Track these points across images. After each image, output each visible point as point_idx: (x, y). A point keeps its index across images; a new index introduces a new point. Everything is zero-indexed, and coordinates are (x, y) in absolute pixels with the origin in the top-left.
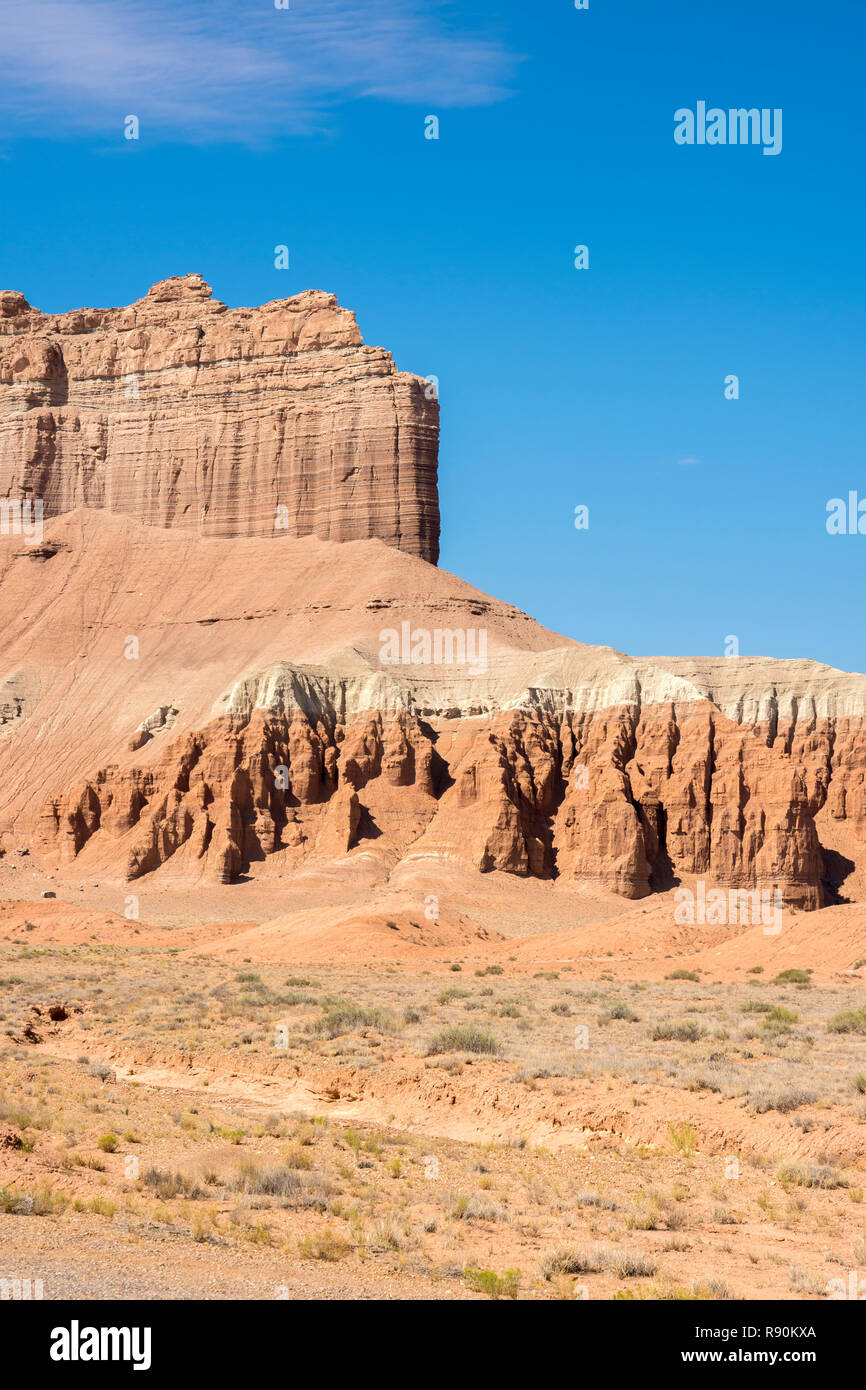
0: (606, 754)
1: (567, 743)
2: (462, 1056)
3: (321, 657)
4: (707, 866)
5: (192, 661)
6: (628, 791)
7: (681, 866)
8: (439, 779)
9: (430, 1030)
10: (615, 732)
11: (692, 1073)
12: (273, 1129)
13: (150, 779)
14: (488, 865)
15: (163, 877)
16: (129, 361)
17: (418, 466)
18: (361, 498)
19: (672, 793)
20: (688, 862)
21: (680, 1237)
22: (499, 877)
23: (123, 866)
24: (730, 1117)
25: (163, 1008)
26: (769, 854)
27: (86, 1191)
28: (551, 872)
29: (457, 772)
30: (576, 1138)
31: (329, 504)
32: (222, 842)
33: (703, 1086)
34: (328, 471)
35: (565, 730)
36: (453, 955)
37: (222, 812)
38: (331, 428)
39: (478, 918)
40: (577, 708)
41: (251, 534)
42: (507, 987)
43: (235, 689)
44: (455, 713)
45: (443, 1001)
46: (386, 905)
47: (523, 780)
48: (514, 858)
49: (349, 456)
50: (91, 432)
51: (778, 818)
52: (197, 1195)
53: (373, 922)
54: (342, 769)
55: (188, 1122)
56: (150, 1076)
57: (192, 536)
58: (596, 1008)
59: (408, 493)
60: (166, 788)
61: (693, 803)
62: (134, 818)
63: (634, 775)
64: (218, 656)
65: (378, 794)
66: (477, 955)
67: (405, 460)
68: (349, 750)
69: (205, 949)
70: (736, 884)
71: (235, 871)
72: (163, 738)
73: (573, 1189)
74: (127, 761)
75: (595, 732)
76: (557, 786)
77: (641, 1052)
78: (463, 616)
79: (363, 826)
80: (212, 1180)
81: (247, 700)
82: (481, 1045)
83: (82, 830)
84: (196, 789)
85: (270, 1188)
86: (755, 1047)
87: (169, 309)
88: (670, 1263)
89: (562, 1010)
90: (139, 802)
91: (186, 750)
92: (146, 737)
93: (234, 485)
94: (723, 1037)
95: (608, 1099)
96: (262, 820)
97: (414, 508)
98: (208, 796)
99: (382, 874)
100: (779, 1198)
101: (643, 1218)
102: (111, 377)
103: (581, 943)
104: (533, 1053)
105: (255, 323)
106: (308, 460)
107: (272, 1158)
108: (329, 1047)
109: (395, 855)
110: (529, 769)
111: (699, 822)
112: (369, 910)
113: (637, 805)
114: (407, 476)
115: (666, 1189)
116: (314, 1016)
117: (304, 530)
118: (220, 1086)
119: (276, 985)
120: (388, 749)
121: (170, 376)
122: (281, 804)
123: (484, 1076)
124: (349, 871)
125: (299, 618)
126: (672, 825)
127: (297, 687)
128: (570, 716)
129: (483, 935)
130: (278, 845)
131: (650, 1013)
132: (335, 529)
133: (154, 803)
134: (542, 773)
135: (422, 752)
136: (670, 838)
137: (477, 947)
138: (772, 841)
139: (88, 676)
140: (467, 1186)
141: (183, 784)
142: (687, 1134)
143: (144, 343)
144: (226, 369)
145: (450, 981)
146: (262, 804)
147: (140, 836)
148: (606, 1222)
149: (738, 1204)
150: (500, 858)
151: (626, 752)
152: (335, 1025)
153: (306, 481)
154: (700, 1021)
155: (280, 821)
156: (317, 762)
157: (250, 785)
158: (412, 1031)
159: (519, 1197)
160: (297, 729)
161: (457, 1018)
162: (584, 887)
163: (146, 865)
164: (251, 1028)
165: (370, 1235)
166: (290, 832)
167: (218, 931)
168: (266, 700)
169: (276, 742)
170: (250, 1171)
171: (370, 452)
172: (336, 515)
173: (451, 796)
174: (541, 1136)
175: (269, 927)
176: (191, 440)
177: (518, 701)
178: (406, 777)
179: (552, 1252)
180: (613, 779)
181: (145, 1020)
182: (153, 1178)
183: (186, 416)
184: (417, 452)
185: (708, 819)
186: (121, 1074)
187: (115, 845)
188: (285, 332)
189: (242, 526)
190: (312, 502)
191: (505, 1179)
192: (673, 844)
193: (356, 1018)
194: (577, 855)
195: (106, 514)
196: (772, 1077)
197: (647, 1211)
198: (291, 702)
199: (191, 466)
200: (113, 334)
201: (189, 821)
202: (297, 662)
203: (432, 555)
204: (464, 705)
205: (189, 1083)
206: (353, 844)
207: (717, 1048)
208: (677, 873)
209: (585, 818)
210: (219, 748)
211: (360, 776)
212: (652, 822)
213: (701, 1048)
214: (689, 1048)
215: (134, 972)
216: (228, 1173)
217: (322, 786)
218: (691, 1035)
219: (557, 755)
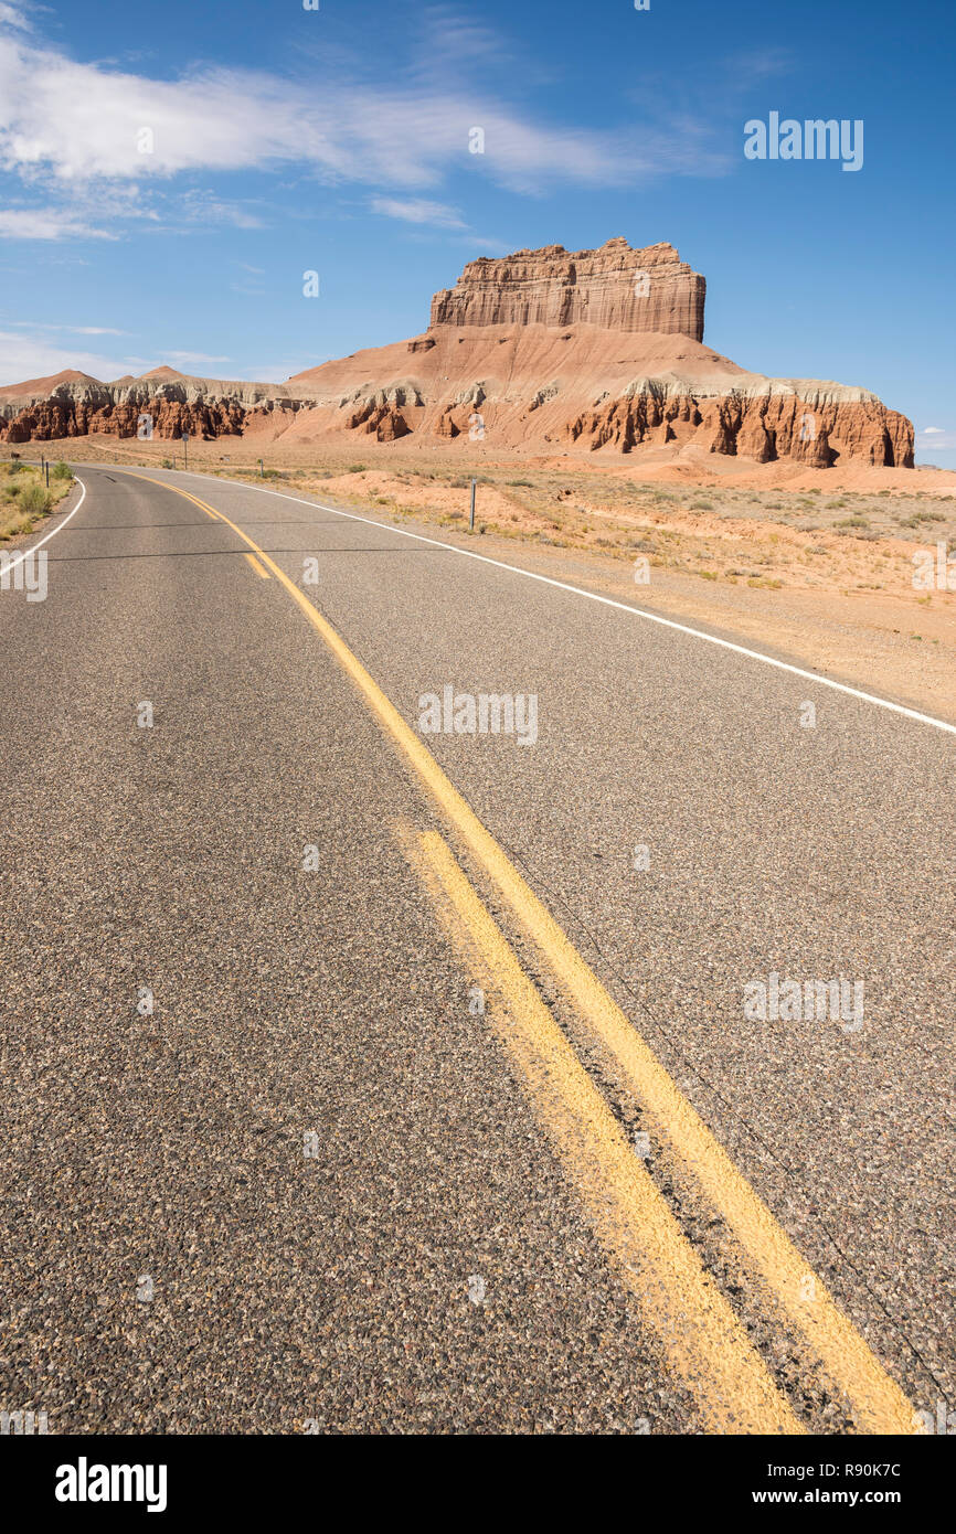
0: (757, 413)
1: (744, 408)
2: (701, 511)
3: (658, 376)
4: (789, 453)
5: (615, 376)
6: (764, 426)
7: (780, 452)
8: (698, 419)
9: (690, 502)
10: (761, 405)
11: (778, 519)
12: (638, 529)
13: (599, 417)
14: (713, 450)
15: (602, 450)
16: (597, 270)
17: (697, 307)
18: (676, 319)
19: (779, 427)
20: (782, 451)
21: (770, 567)
22: (717, 454)
23: (589, 446)
24: (790, 533)
25: (602, 492)
26: (811, 449)
27: (578, 542)
28: (734, 453)
29: (704, 418)
30: (737, 537)
31: (665, 321)
32: (623, 439)
33: (781, 523)
34: (665, 308)
35: (743, 404)
36: (699, 480)
37: (623, 429)
38: (667, 292)
39: (708, 468)
40: (748, 396)
41: (637, 331)
42: (716, 491)
43: (629, 386)
44: (705, 397)
45: (695, 494)
46: (678, 462)
47: (727, 422)
48: (722, 448)
49: (673, 303)
50: (584, 294)
52: (613, 546)
53: (673, 468)
54: (665, 413)
55: (609, 526)
56: (598, 513)
57: (616, 332)
58: (747, 498)
59: (693, 317)
60: (604, 420)
61: (786, 431)
62: (593, 430)
63: (767, 421)
64: (623, 375)
65: (677, 424)
66: (707, 480)
67: (693, 305)
68: (667, 409)
69: (615, 475)
70: (799, 459)
71: (627, 449)
72: (605, 402)
73: (736, 551)
74: (591, 410)
75: (754, 405)
76: (739, 424)
77: (761, 512)
78: (709, 362)
79: (671, 435)
80: (618, 542)
81: (633, 390)
82: (708, 508)
83: (576, 433)
84: (615, 421)
85: (636, 546)
86: (800, 512)
87: (612, 250)
88: (766, 573)
89: (735, 498)
90: (595, 424)
91: (611, 407)
92: (598, 402)
93: (632, 313)
94: (790, 509)
95: (749, 526)
96: (636, 432)
97: (695, 322)
98: (619, 423)
99: (676, 452)
100: (804, 557)
101: (758, 561)
102: (591, 274)
103: (744, 478)
104: (724, 511)
105: (642, 254)
106: (658, 305)
107: (638, 537)
108: (657, 506)
109: (681, 446)
110: (730, 417)
111: (788, 438)
112: (672, 464)
113: (767, 431)
114: (693, 310)
115: (767, 553)
116: (652, 497)
117: (656, 330)
118: (620, 517)
119: (639, 487)
120: (681, 409)
121: (611, 274)
122: (643, 426)
123: (708, 518)
124: (665, 450)
125: (653, 361)
126: (778, 438)
127: (651, 386)
128: (746, 398)
129: (710, 474)
130: (641, 441)
131: (765, 500)
132: (667, 329)
133: (600, 425)
134: (734, 419)
135: (693, 410)
136: (777, 443)
137: (710, 478)
138: (812, 445)
139: (580, 381)
140: (701, 549)
141: (610, 419)
142: (775, 539)
143: (603, 262)
144: (631, 271)
145: (697, 488)
146: (637, 426)
147: (595, 436)
148: (746, 561)
149: (790, 558)
150: (718, 448)
151: (764, 412)
152: (659, 499)
153: (657, 312)
154: (782, 503)
155: (643, 433)
156: (656, 412)
157: (633, 420)
158: (684, 502)
159: (718, 554)
160: (650, 401)
161: (700, 499)
162: (746, 459)
163: (597, 446)
164: (631, 499)
165: (669, 560)
166: (646, 437)
167: (620, 469)
168: (640, 390)
169: (642, 404)
170: (630, 540)
171: (681, 302)
172: (667, 324)
173: (702, 426)
174: (726, 536)
175: (637, 468)
176: (618, 297)
177: (727, 393)
178: (687, 418)
179: (729, 568)
180: (759, 421)
181: (596, 495)
182: (599, 541)
183: (617, 288)
184: (697, 301)
185: (791, 437)
186: (588, 511)
187: (587, 438)
188: (652, 257)
189: (634, 328)
190: (658, 320)
191: (713, 548)
192: (778, 444)
193: (666, 497)
194: (744, 447)
195: (588, 324)
196: (805, 521)
197: (760, 558)
198: (648, 391)
199: (618, 306)
200: (593, 259)
201: (612, 431)
202: (652, 377)
203: (700, 339)
204: (708, 394)
205: (609, 516)
206: (667, 441)
207: (788, 512)
208: (778, 455)
209: (748, 435)
210: (623, 407)
211: (671, 418)
212: (771, 437)
213: (782, 512)
214: (777, 512)
215: (593, 480)
216: (623, 541)
217: (658, 421)
218: (779, 508)
219: (740, 412)
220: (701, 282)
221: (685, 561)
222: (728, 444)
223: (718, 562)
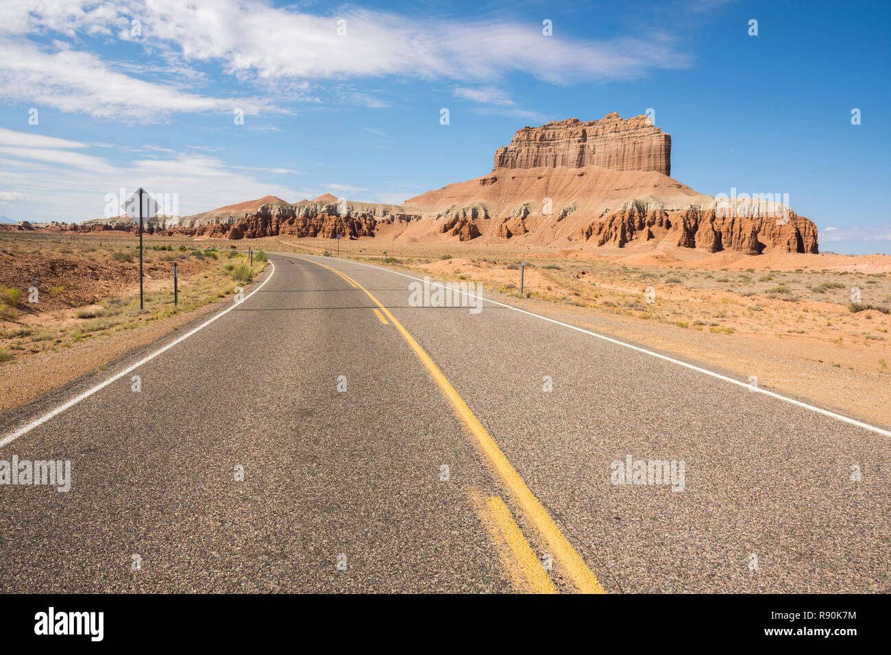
0: (708, 220)
1: (699, 217)
2: (673, 284)
3: (642, 198)
4: (731, 246)
5: (613, 199)
6: (713, 228)
7: (725, 246)
8: (669, 225)
9: (666, 278)
10: (710, 215)
11: (726, 288)
12: (632, 296)
13: (603, 225)
14: (679, 245)
15: (606, 246)
16: (600, 132)
17: (666, 154)
18: (652, 162)
19: (723, 229)
20: (726, 245)
21: (724, 319)
22: (682, 247)
23: (597, 243)
24: (736, 297)
25: (606, 272)
26: (746, 243)
27: (592, 304)
28: (695, 247)
29: (673, 224)
30: (699, 300)
31: (645, 163)
32: (619, 238)
33: (729, 291)
34: (645, 155)
35: (699, 214)
36: (671, 264)
37: (619, 234)
38: (646, 145)
39: (676, 257)
40: (702, 210)
41: (627, 170)
42: (683, 271)
43: (622, 205)
44: (673, 210)
45: (669, 273)
46: (656, 253)
47: (688, 226)
48: (685, 243)
49: (650, 152)
50: (592, 148)
51: (749, 235)
52: (615, 306)
53: (653, 257)
54: (646, 222)
55: (612, 294)
56: (603, 286)
57: (613, 171)
58: (704, 276)
59: (663, 160)
60: (607, 227)
61: (728, 231)
62: (599, 233)
63: (715, 225)
64: (619, 197)
65: (654, 228)
66: (676, 264)
67: (663, 153)
68: (648, 219)
69: (614, 261)
70: (738, 249)
71: (622, 245)
72: (606, 215)
73: (699, 309)
74: (598, 220)
75: (706, 215)
76: (696, 227)
77: (713, 284)
78: (675, 189)
79: (651, 236)
80: (619, 304)
81: (625, 207)
82: (679, 282)
83: (588, 235)
84: (613, 227)
85: (631, 306)
86: (741, 284)
87: (610, 120)
88: (722, 324)
89: (696, 276)
90: (601, 229)
91: (611, 218)
92: (602, 215)
93: (623, 159)
94: (734, 282)
95: (706, 293)
96: (628, 234)
97: (664, 164)
98: (616, 228)
99: (655, 246)
100: (747, 313)
101: (716, 315)
102: (596, 136)
103: (701, 262)
104: (689, 284)
105: (629, 122)
106: (640, 153)
107: (632, 300)
108: (643, 281)
109: (658, 242)
110: (690, 223)
111: (729, 236)
112: (652, 254)
113: (715, 232)
114: (663, 156)
115: (721, 310)
116: (639, 275)
117: (639, 169)
118: (619, 288)
119: (631, 269)
120: (657, 218)
121: (609, 135)
122: (632, 230)
123: (678, 288)
124: (647, 245)
125: (637, 189)
126: (723, 236)
127: (636, 204)
128: (700, 211)
129: (678, 260)
130: (631, 240)
131: (717, 277)
132: (646, 169)
133: (604, 230)
134: (693, 224)
135: (665, 219)
136: (722, 239)
137: (676, 263)
138: (746, 241)
139: (591, 201)
140: (676, 308)
141: (610, 226)
142: (725, 301)
143: (604, 128)
144: (622, 133)
145: (670, 269)
146: (628, 230)
147: (601, 237)
148: (707, 315)
149: (737, 313)
150: (682, 243)
151: (713, 219)
152: (644, 276)
153: (640, 158)
154: (729, 279)
155: (632, 234)
156: (640, 221)
157: (625, 226)
158: (662, 278)
159: (687, 310)
160: (636, 214)
161: (672, 276)
162: (702, 250)
163: (602, 243)
164: (625, 277)
165: (654, 315)
166: (634, 237)
167: (617, 258)
168: (629, 207)
169: (631, 216)
170: (627, 302)
171: (655, 151)
172: (646, 165)
173: (671, 230)
174: (691, 299)
175: (629, 257)
176: (614, 149)
177: (688, 208)
178: (661, 225)
179: (695, 320)
180: (710, 226)
181: (602, 274)
182: (606, 303)
183: (613, 144)
184: (666, 150)
185: (732, 235)
186: (597, 285)
187: (595, 239)
188: (636, 124)
189: (625, 168)
190: (641, 163)
191: (683, 307)
192: (723, 240)
193: (649, 275)
194: (700, 243)
195: (595, 166)
196: (746, 290)
197: (716, 314)
198: (635, 208)
199: (614, 155)
200: (597, 126)
201: (611, 233)
202: (637, 199)
203: (668, 174)
204: (675, 209)
205: (612, 287)
206: (648, 240)
207: (733, 284)
208: (724, 247)
209: (703, 234)
210: (619, 218)
211: (650, 224)
212: (718, 236)
213: (728, 284)
214: (726, 284)
215: (599, 266)
216: (622, 303)
217: (642, 227)
218: (727, 281)
219: (697, 220)
220: (668, 138)
221: (665, 316)
222: (689, 240)
223: (688, 316)
